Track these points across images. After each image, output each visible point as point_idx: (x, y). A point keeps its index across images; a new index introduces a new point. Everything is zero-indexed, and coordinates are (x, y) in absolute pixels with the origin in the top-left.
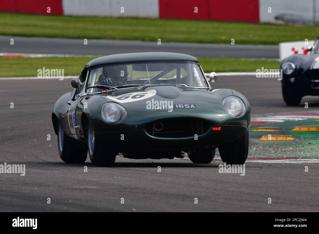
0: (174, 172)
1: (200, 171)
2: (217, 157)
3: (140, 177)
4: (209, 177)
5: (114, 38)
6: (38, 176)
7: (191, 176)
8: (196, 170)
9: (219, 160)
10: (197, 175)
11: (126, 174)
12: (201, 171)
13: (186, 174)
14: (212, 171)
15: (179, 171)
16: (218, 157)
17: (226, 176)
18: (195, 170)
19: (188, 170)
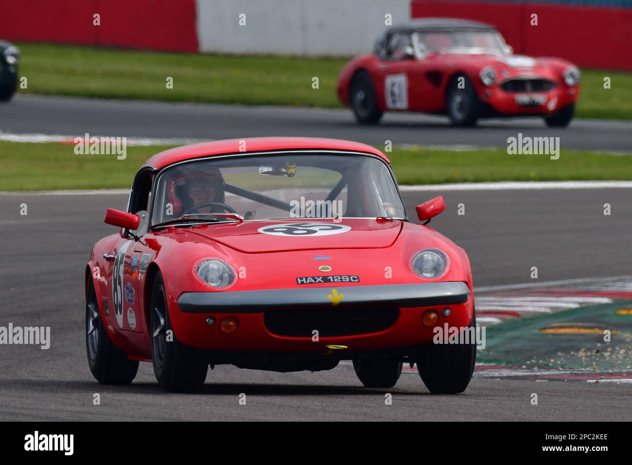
0: (441, 404)
1: (500, 403)
2: (539, 372)
3: (365, 413)
4: (519, 415)
5: (311, 105)
6: (140, 409)
7: (480, 412)
8: (491, 400)
9: (544, 377)
10: (491, 411)
11: (335, 406)
12: (501, 401)
13: (467, 409)
14: (526, 403)
15: (452, 403)
16: (541, 372)
17: (558, 412)
18: (489, 401)
19: (474, 400)
